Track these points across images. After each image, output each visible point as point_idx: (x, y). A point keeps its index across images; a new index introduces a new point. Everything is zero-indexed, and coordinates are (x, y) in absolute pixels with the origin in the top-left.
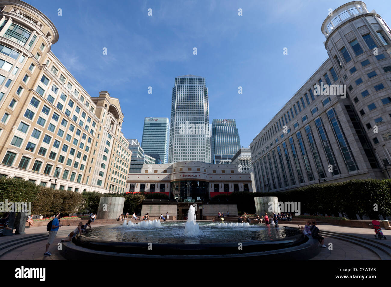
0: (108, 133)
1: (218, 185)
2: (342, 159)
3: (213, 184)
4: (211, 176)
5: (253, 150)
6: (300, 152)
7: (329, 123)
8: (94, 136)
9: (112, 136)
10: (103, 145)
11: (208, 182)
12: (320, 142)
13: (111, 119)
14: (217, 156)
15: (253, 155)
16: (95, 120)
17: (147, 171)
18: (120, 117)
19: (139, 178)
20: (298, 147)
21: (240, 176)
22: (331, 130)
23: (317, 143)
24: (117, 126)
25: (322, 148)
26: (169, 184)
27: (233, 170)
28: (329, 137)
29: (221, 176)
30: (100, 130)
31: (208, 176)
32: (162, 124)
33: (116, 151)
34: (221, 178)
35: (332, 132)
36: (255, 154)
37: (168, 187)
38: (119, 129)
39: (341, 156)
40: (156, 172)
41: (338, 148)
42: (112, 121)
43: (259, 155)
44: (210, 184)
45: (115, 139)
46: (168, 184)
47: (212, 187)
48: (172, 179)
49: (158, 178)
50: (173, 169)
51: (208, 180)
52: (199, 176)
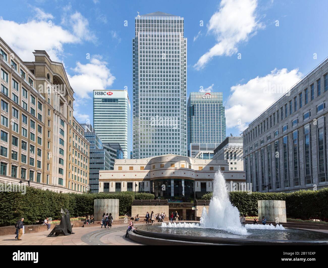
0: (59, 117)
1: (205, 184)
3: (199, 183)
4: (198, 174)
5: (246, 140)
8: (44, 123)
9: (65, 121)
10: (56, 135)
11: (194, 180)
13: (59, 98)
14: (193, 145)
15: (247, 147)
16: (40, 101)
17: (120, 168)
18: (70, 94)
19: (112, 176)
21: (232, 174)
24: (68, 106)
26: (149, 182)
27: (223, 166)
29: (209, 174)
30: (49, 115)
31: (194, 173)
32: (119, 100)
33: (71, 142)
34: (209, 176)
36: (249, 146)
37: (147, 186)
38: (70, 112)
40: (131, 168)
42: (60, 100)
43: (255, 147)
44: (196, 182)
45: (69, 126)
46: (147, 182)
47: (198, 186)
48: (153, 177)
49: (136, 175)
50: (151, 165)
51: (194, 178)
52: (185, 173)
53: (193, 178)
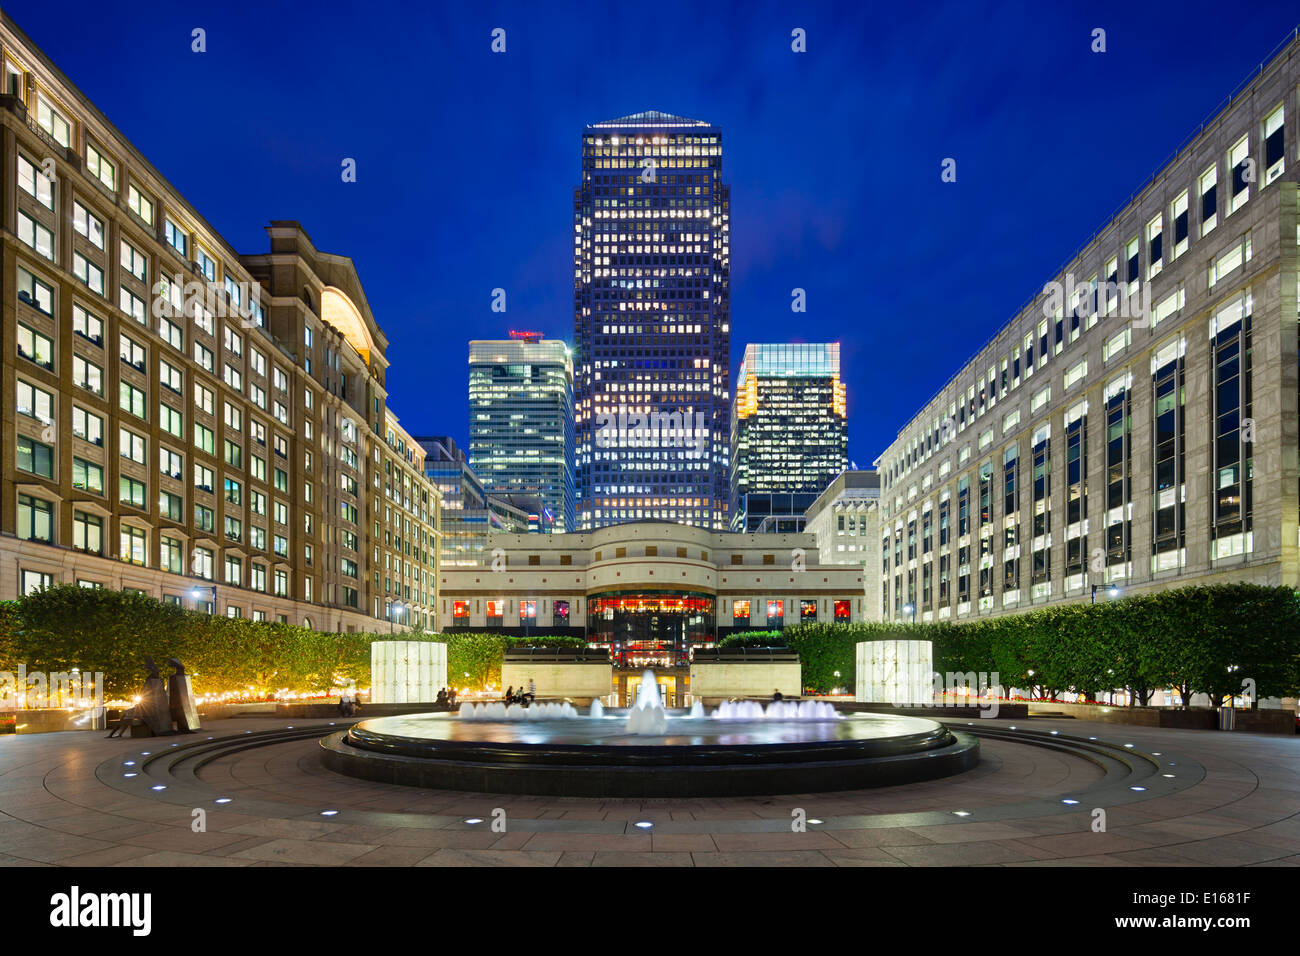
2: (1205, 514)
3: (730, 601)
4: (724, 575)
6: (1061, 486)
7: (1206, 367)
11: (714, 593)
12: (1147, 448)
14: (753, 499)
19: (477, 581)
20: (1062, 465)
21: (825, 574)
22: (1206, 397)
23: (1132, 452)
25: (1148, 472)
26: (582, 600)
28: (1187, 427)
29: (758, 575)
31: (714, 575)
33: (381, 487)
34: (758, 580)
35: (1206, 406)
37: (578, 612)
39: (1205, 500)
40: (534, 560)
41: (1206, 469)
44: (720, 599)
46: (578, 601)
47: (725, 612)
48: (592, 586)
49: (545, 581)
50: (591, 551)
51: (715, 587)
52: (684, 574)
53: (712, 589)
